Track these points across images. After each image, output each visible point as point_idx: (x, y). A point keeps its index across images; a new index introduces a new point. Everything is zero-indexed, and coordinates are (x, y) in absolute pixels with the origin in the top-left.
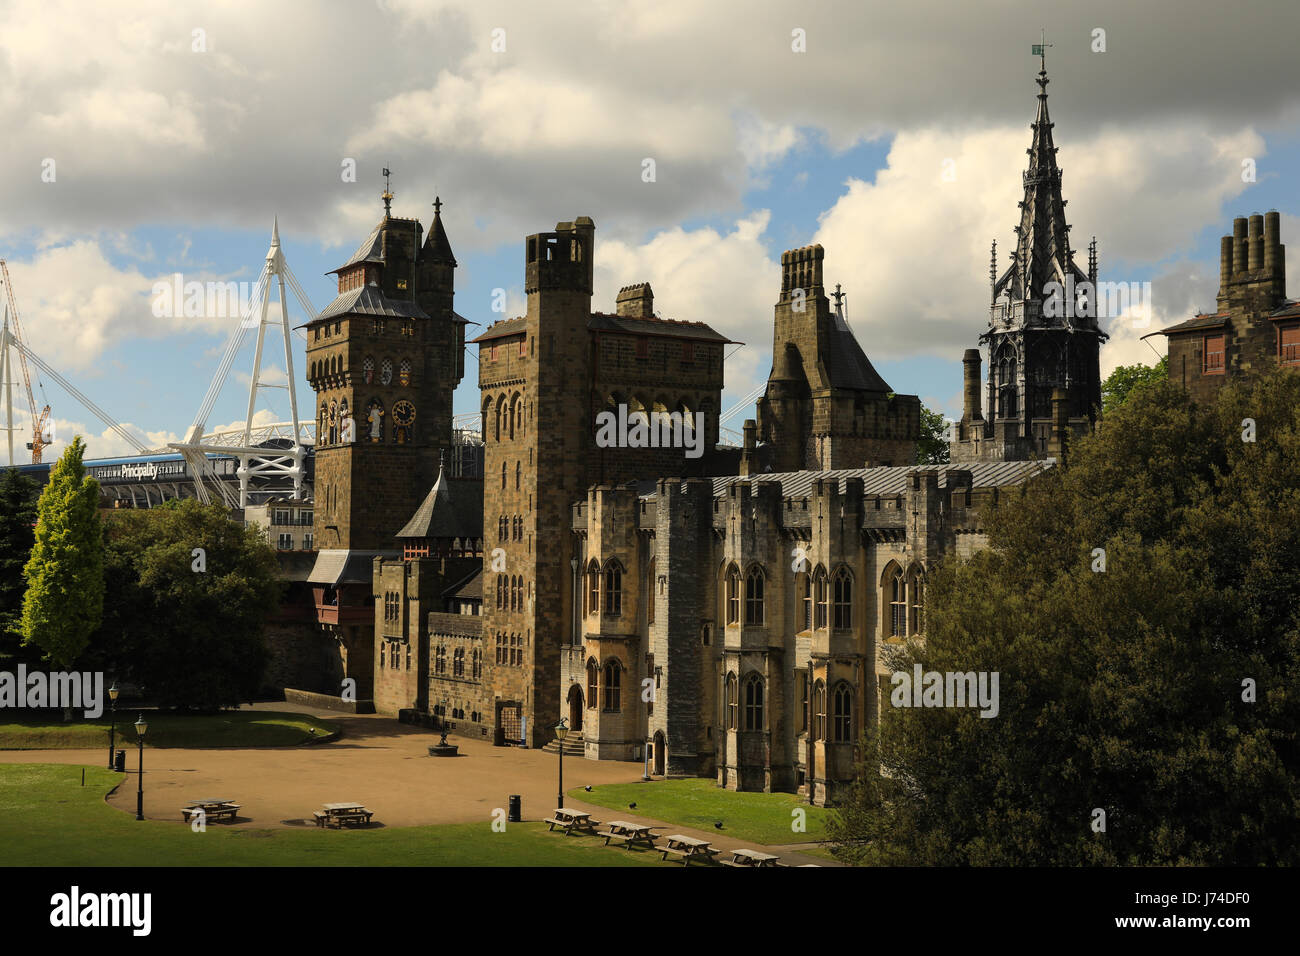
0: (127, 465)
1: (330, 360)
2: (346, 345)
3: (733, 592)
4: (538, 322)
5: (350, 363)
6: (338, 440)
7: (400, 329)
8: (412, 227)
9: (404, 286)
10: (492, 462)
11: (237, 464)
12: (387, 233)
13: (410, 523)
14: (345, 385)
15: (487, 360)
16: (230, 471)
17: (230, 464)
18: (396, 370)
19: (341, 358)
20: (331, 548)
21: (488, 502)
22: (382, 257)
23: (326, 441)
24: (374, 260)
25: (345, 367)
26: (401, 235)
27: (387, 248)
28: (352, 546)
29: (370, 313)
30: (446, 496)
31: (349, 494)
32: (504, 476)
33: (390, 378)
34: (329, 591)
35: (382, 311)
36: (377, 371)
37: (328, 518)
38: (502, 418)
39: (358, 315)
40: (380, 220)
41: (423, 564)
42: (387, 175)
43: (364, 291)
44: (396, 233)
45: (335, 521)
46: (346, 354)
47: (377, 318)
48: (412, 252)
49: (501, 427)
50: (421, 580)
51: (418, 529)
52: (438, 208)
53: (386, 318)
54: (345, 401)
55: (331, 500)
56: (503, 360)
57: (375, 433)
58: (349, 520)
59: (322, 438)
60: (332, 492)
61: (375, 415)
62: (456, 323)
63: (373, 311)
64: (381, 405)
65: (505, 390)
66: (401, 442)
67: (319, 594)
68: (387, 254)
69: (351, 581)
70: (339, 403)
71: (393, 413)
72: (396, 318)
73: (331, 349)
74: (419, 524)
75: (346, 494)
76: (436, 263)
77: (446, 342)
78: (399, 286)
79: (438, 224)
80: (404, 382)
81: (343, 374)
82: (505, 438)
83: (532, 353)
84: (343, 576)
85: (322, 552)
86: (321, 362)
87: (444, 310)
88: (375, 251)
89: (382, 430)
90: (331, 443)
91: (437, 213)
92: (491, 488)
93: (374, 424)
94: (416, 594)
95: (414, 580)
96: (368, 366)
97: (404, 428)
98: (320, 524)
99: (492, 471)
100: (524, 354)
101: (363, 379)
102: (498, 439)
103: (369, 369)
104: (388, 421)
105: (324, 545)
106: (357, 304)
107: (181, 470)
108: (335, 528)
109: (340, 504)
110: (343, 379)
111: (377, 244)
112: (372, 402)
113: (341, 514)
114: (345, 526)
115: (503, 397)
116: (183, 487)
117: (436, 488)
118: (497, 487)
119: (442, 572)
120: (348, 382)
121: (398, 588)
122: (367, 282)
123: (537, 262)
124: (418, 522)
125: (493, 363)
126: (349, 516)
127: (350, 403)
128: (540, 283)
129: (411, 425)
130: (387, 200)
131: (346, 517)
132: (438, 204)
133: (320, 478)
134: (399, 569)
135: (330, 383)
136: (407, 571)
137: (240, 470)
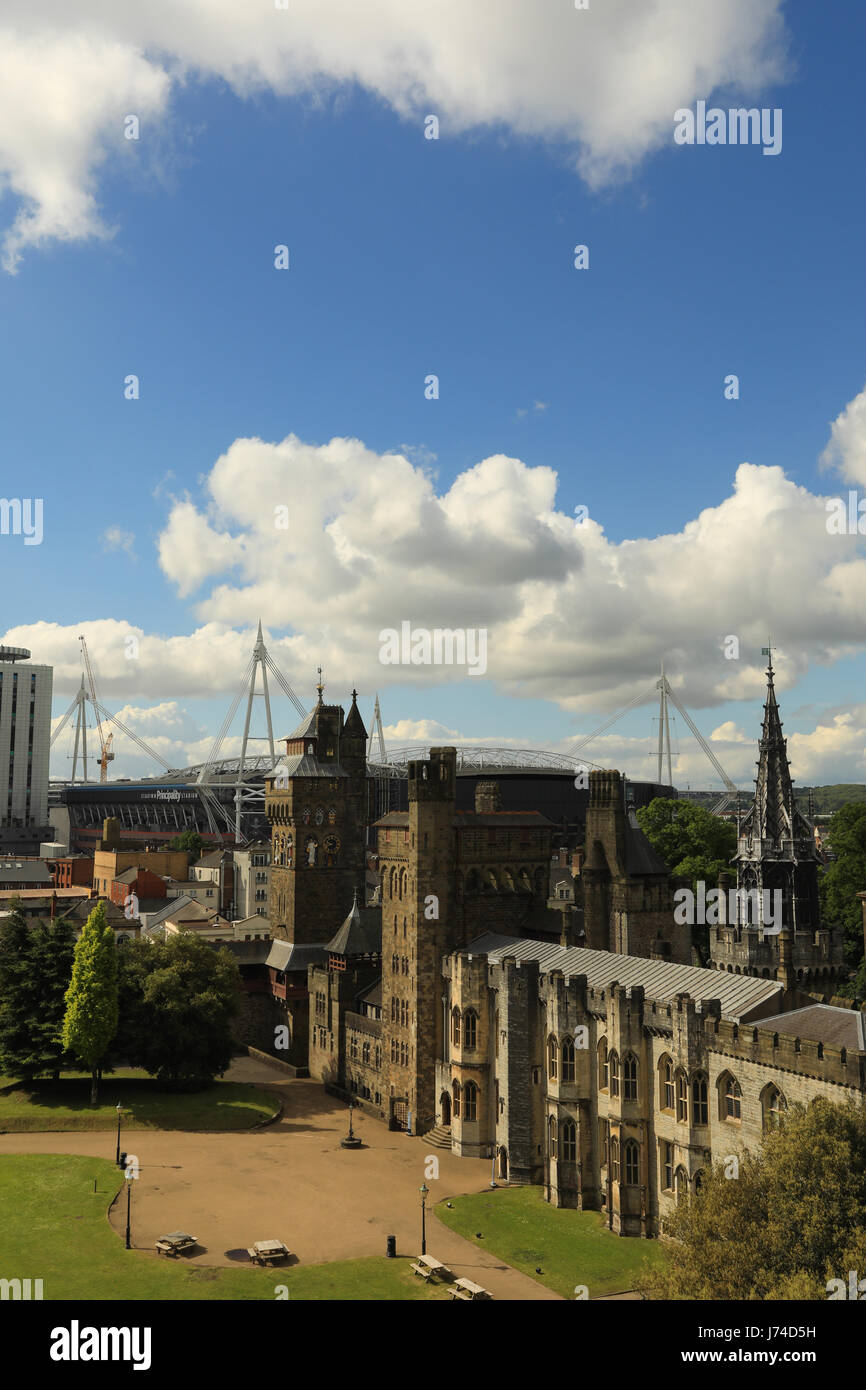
1: (280, 806)
2: (290, 799)
3: (553, 1055)
4: (417, 824)
5: (294, 811)
6: (286, 863)
7: (329, 785)
8: (337, 711)
9: (332, 754)
10: (387, 913)
11: (234, 794)
12: (319, 717)
13: (333, 940)
14: (290, 825)
15: (383, 839)
16: (229, 797)
17: (230, 792)
18: (326, 815)
19: (287, 806)
20: (282, 940)
21: (385, 942)
22: (316, 733)
23: (278, 861)
24: (310, 736)
25: (290, 814)
26: (329, 717)
27: (319, 727)
28: (296, 942)
29: (307, 775)
30: (358, 921)
31: (294, 904)
32: (395, 925)
33: (322, 820)
34: (280, 978)
35: (316, 774)
36: (312, 816)
37: (279, 917)
38: (394, 883)
39: (299, 777)
40: (316, 705)
41: (341, 975)
42: (320, 672)
43: (303, 759)
44: (326, 717)
45: (284, 921)
46: (291, 805)
47: (313, 779)
48: (337, 729)
49: (394, 889)
50: (340, 987)
51: (338, 947)
52: (354, 697)
53: (319, 778)
54: (290, 837)
55: (282, 905)
56: (394, 842)
57: (311, 860)
58: (293, 923)
59: (276, 859)
60: (282, 899)
61: (312, 846)
62: (368, 778)
63: (309, 774)
64: (316, 840)
65: (396, 864)
66: (329, 865)
67: (273, 975)
68: (319, 731)
69: (294, 969)
70: (287, 836)
71: (324, 845)
72: (326, 778)
73: (281, 799)
74: (338, 944)
75: (291, 904)
76: (354, 738)
77: (361, 793)
78: (328, 753)
79: (355, 709)
80: (332, 822)
81: (289, 819)
82: (396, 898)
83: (413, 845)
84: (289, 965)
85: (276, 941)
86: (274, 806)
88: (310, 730)
89: (316, 857)
90: (282, 864)
91: (354, 701)
92: (388, 931)
93: (311, 853)
94: (337, 998)
95: (335, 986)
96: (307, 813)
97: (332, 855)
98: (275, 921)
99: (387, 920)
100: (408, 841)
101: (303, 822)
102: (391, 897)
103: (307, 815)
104: (320, 851)
105: (277, 936)
106: (298, 770)
107: (196, 796)
108: (284, 926)
109: (287, 909)
110: (289, 821)
111: (313, 723)
112: (308, 838)
113: (288, 916)
114: (291, 926)
115: (394, 868)
116: (196, 806)
117: (351, 915)
118: (391, 932)
119: (355, 980)
120: (293, 824)
121: (325, 991)
122: (306, 751)
123: (415, 780)
124: (339, 940)
125: (387, 843)
126: (293, 920)
127: (294, 839)
128: (418, 796)
129: (337, 852)
130: (320, 690)
131: (291, 920)
132: (355, 695)
133: (274, 887)
134: (324, 976)
135: (280, 821)
136: (330, 980)
137: (236, 798)
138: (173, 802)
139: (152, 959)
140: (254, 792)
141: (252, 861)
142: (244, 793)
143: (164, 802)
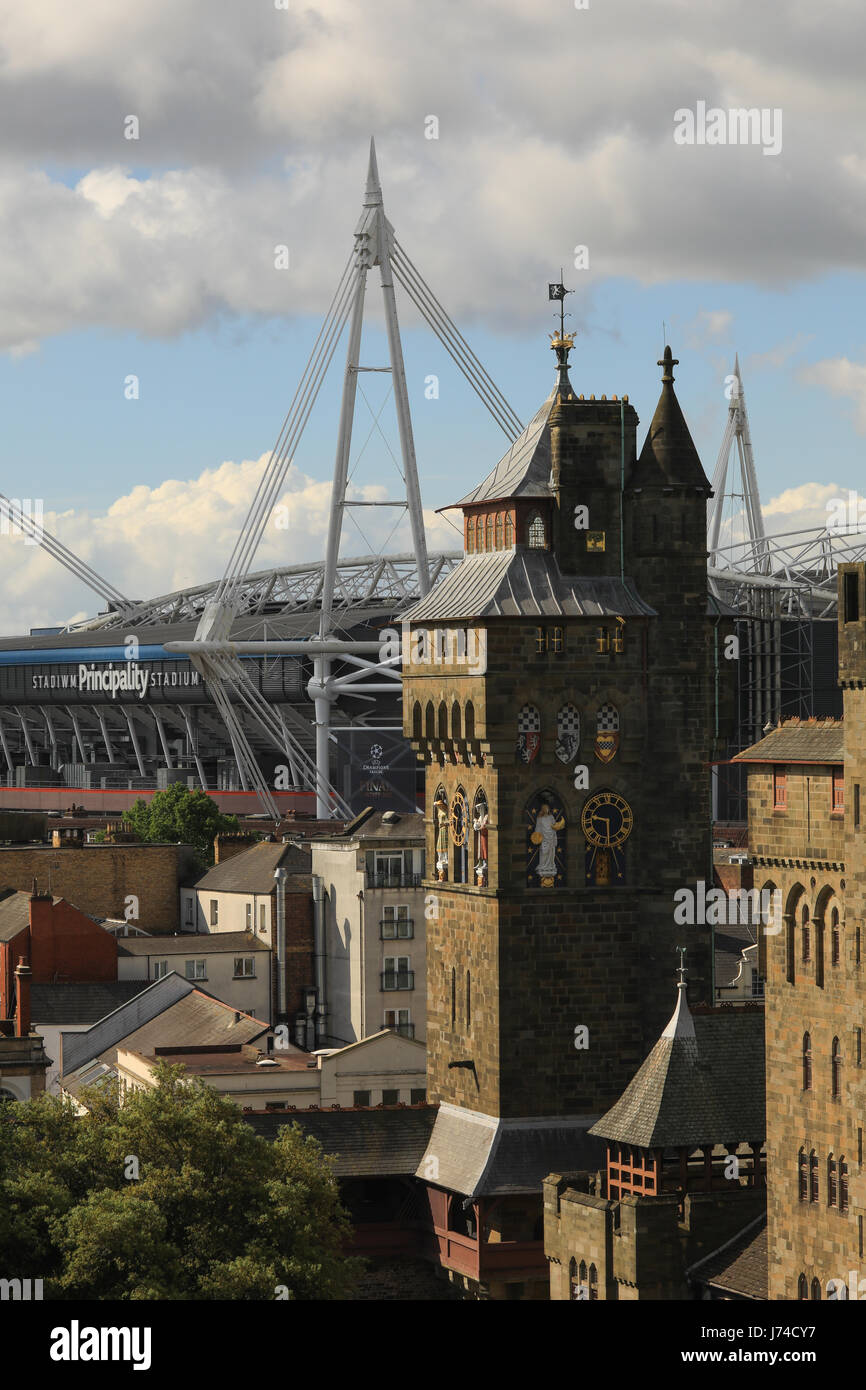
0: (88, 665)
1: (449, 706)
2: (480, 685)
5: (491, 722)
6: (471, 878)
7: (593, 641)
8: (615, 415)
9: (602, 545)
10: (781, 1025)
11: (308, 672)
12: (562, 434)
13: (619, 1105)
14: (480, 762)
15: (764, 803)
16: (293, 684)
17: (295, 667)
18: (589, 730)
19: (470, 707)
20: (463, 1104)
21: (775, 1111)
22: (553, 483)
23: (446, 871)
24: (535, 491)
25: (480, 731)
26: (590, 435)
27: (562, 465)
28: (505, 1112)
29: (529, 612)
30: (692, 1049)
31: (496, 999)
32: (805, 1060)
33: (576, 748)
34: (460, 1213)
35: (553, 607)
36: (545, 734)
37: (453, 1038)
38: (798, 934)
39: (503, 619)
40: (550, 397)
41: (644, 1211)
42: (560, 297)
43: (515, 562)
44: (581, 432)
45: (469, 1050)
46: (480, 703)
47: (545, 622)
48: (615, 470)
49: (798, 953)
50: (644, 1249)
51: (634, 1124)
52: (669, 371)
53: (564, 621)
54: (481, 798)
55: (460, 1002)
56: (798, 813)
57: (547, 868)
58: (497, 1054)
59: (440, 866)
60: (461, 986)
61: (547, 828)
62: (713, 619)
63: (533, 607)
64: (559, 808)
65: (805, 879)
66: (602, 881)
67: (440, 1208)
68: (562, 480)
69: (504, 1189)
70: (471, 795)
71: (584, 821)
72: (586, 619)
73: (451, 683)
74: (635, 1114)
75: (489, 998)
76: (667, 495)
77: (693, 665)
78: (590, 544)
79: (670, 406)
80: (605, 752)
81: (476, 744)
82: (806, 980)
84: (489, 1178)
85: (445, 1109)
86: (430, 706)
87: (688, 595)
88: (536, 472)
89: (561, 859)
90: (458, 880)
91: (669, 383)
92: (780, 1080)
93: (545, 848)
94: (632, 1277)
95: (626, 1243)
96: (529, 724)
97: (609, 850)
98: (441, 1049)
99: (781, 1044)
101: (519, 754)
102: (791, 979)
103: (532, 729)
104: (573, 839)
105: (449, 1093)
106: (501, 595)
107: (195, 680)
108: (470, 1065)
109: (478, 1015)
110: (477, 751)
111: (541, 452)
112: (538, 801)
113: (481, 1036)
114: (489, 1064)
115: (798, 890)
116: (201, 711)
117: (670, 1032)
118: (793, 1083)
119: (685, 1225)
120: (489, 759)
121: (595, 1255)
122: (522, 538)
124: (634, 1109)
125: (777, 815)
126: (496, 1046)
129: (624, 845)
130: (562, 352)
131: (491, 1046)
132: (669, 363)
133: (437, 947)
134: (594, 1213)
135: (450, 751)
136: (612, 1222)
137: (314, 683)
138: (126, 698)
139: (82, 1158)
140: (368, 667)
141: (369, 875)
142: (339, 668)
143: (102, 698)
